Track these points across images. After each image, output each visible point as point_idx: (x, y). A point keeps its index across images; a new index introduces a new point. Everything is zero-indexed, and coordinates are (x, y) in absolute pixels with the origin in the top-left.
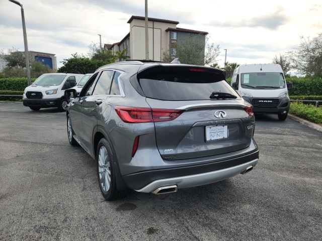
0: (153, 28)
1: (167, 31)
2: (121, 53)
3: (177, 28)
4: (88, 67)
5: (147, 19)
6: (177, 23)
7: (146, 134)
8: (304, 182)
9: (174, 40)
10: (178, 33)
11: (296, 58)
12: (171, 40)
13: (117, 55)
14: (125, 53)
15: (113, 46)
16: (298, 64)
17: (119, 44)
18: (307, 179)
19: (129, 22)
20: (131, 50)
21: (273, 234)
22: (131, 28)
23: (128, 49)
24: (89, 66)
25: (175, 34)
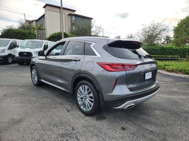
0: (60, 13)
1: (69, 15)
2: (39, 26)
3: (75, 14)
4: (21, 35)
5: (62, 8)
6: (75, 11)
7: (121, 77)
8: (172, 98)
9: (73, 21)
10: (76, 17)
11: (140, 36)
12: (71, 21)
13: (36, 28)
14: (41, 27)
15: (32, 21)
16: (141, 39)
17: (37, 21)
18: (172, 97)
19: (44, 7)
20: (46, 25)
21: (177, 123)
22: (46, 11)
23: (44, 24)
24: (23, 35)
25: (74, 18)
